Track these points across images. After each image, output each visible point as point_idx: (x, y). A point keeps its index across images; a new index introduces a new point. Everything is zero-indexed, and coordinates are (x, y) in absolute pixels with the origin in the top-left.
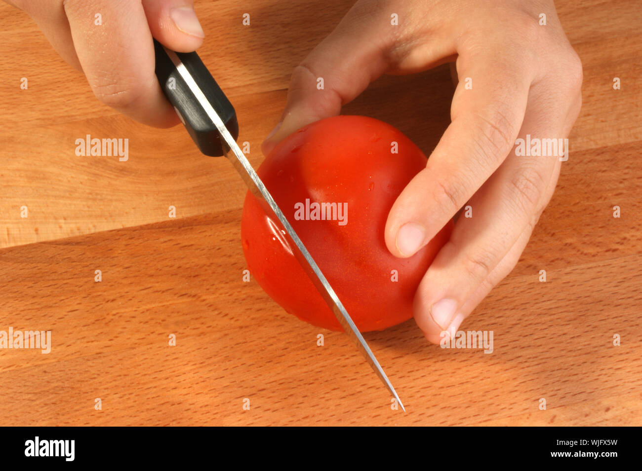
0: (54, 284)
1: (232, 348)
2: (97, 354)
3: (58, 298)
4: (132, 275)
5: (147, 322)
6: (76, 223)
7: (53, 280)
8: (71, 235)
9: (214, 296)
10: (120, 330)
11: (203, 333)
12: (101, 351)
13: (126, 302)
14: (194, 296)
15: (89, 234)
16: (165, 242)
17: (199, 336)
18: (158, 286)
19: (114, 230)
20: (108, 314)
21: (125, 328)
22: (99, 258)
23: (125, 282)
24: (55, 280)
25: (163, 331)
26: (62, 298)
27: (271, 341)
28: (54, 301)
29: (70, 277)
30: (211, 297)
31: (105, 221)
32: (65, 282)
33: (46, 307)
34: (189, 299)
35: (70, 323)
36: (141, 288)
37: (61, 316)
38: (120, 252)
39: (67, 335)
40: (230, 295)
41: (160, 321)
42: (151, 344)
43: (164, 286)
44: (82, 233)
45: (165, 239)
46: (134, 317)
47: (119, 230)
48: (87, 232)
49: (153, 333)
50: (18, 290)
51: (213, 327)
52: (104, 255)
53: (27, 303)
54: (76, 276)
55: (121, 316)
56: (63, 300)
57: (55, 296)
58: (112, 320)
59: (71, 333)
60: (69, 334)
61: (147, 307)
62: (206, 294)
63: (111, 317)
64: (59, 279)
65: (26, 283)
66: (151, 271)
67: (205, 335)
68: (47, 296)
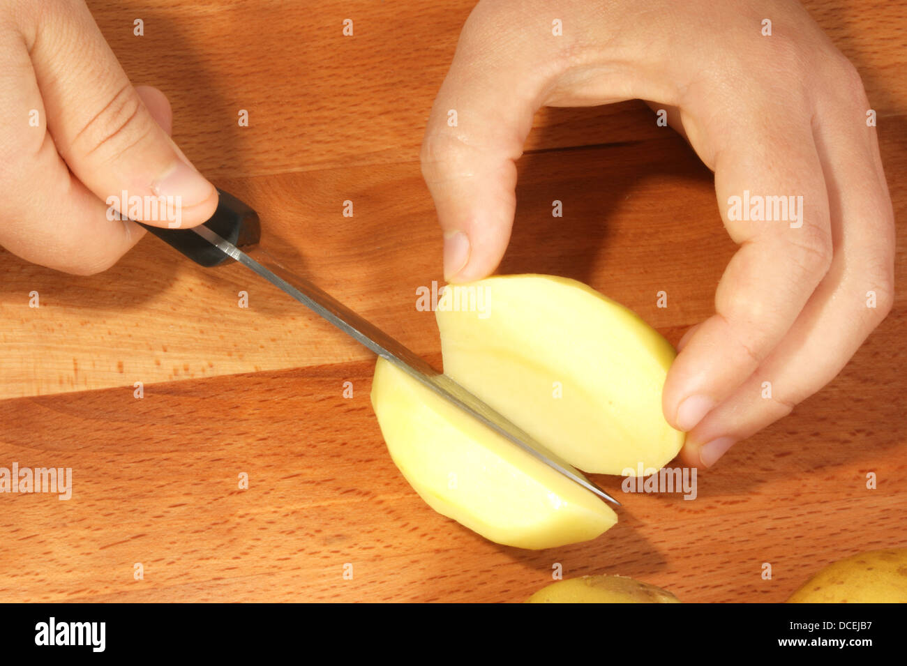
0: (148, 458)
1: (424, 583)
2: (215, 579)
3: (155, 483)
4: (270, 452)
5: (292, 532)
6: (181, 358)
7: (146, 452)
8: (175, 379)
9: (396, 496)
10: (251, 543)
11: (378, 557)
12: (221, 574)
13: (261, 497)
14: (367, 494)
15: (203, 379)
16: (323, 400)
17: (374, 560)
18: (309, 474)
19: (242, 375)
20: (232, 515)
21: (258, 539)
22: (219, 420)
23: (259, 462)
24: (149, 452)
25: (317, 549)
26: (162, 483)
27: (483, 577)
28: (148, 488)
29: (172, 449)
30: (391, 498)
31: (228, 358)
32: (164, 456)
33: (136, 496)
34: (358, 499)
36: (284, 475)
37: (159, 513)
38: (251, 412)
39: (168, 546)
41: (312, 533)
42: (299, 568)
43: (318, 474)
44: (193, 375)
45: (322, 396)
46: (272, 522)
47: (251, 375)
48: (199, 376)
49: (301, 550)
50: (92, 464)
51: (395, 548)
52: (228, 416)
53: (106, 488)
54: (182, 448)
55: (251, 520)
56: (162, 486)
57: (150, 479)
58: (238, 524)
59: (174, 543)
60: (171, 543)
61: (293, 508)
62: (385, 493)
63: (238, 520)
64: (156, 451)
65: (104, 454)
66: (300, 448)
67: (382, 559)
68: (138, 478)
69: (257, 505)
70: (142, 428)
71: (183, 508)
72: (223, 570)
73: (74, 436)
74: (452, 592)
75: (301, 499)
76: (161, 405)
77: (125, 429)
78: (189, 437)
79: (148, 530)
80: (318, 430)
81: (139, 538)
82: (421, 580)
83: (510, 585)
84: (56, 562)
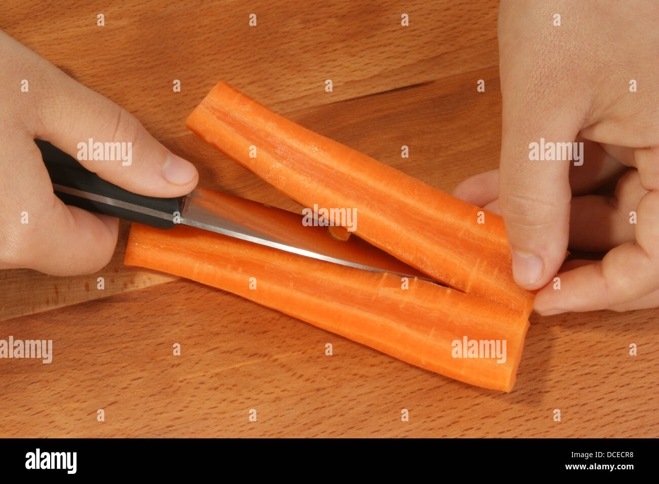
0: (113, 348)
1: (311, 413)
2: (168, 427)
3: (120, 365)
4: (196, 334)
5: (216, 389)
6: (128, 276)
7: (112, 344)
8: (126, 291)
9: (287, 355)
10: (190, 399)
11: (278, 399)
12: (172, 423)
13: (193, 367)
14: (265, 356)
15: (145, 288)
17: (275, 401)
18: (225, 346)
19: (171, 282)
20: (174, 381)
21: (195, 396)
22: (159, 316)
23: (189, 342)
24: (114, 344)
25: (235, 398)
26: (124, 365)
27: (351, 404)
28: (116, 369)
29: (129, 340)
30: (283, 356)
32: (124, 345)
33: (108, 376)
34: (260, 360)
35: (135, 394)
36: (207, 349)
37: (125, 386)
38: (181, 308)
39: (133, 407)
40: (303, 353)
41: (231, 387)
42: (224, 413)
43: (232, 346)
44: (137, 287)
46: (202, 383)
48: (142, 286)
49: (224, 400)
50: (75, 357)
51: (288, 391)
52: (164, 312)
53: (86, 372)
54: (136, 338)
55: (188, 383)
56: (125, 367)
57: (115, 363)
58: (180, 387)
59: (137, 405)
60: (135, 406)
61: (216, 371)
62: (278, 353)
63: (179, 384)
64: (118, 343)
65: (83, 349)
66: (216, 329)
67: (280, 400)
68: (107, 363)
69: (191, 372)
70: (107, 328)
71: (140, 380)
72: (172, 420)
73: (60, 339)
74: (330, 417)
75: (220, 365)
76: (117, 310)
77: (95, 330)
78: (139, 330)
79: (118, 398)
80: (228, 315)
81: (113, 405)
82: (309, 411)
83: (369, 408)
84: (59, 428)
